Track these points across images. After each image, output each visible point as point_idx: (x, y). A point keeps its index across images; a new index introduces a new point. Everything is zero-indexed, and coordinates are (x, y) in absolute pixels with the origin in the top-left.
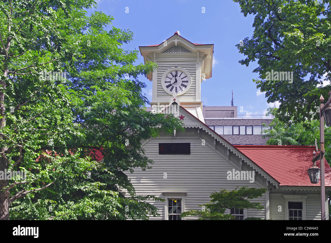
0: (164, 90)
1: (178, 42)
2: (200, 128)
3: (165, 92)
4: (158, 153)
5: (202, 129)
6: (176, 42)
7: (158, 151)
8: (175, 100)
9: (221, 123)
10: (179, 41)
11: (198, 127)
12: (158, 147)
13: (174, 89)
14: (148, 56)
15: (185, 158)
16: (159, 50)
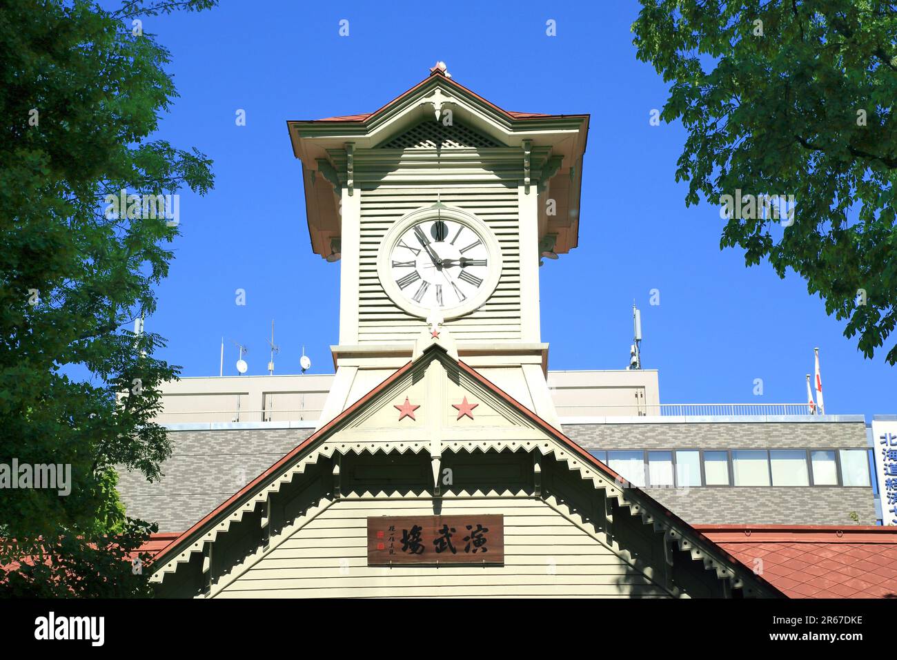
0: (388, 298)
1: (446, 105)
2: (544, 451)
3: (395, 306)
4: (365, 561)
5: (552, 455)
6: (438, 107)
7: (365, 552)
8: (435, 335)
9: (598, 439)
10: (452, 100)
11: (536, 450)
12: (365, 532)
13: (432, 290)
14: (324, 162)
15: (483, 580)
16: (367, 136)
